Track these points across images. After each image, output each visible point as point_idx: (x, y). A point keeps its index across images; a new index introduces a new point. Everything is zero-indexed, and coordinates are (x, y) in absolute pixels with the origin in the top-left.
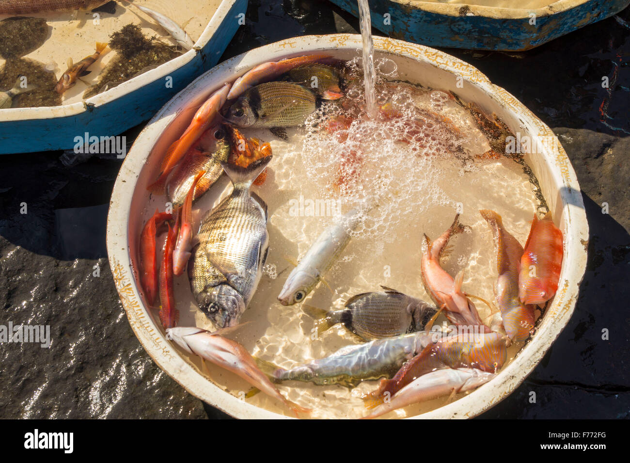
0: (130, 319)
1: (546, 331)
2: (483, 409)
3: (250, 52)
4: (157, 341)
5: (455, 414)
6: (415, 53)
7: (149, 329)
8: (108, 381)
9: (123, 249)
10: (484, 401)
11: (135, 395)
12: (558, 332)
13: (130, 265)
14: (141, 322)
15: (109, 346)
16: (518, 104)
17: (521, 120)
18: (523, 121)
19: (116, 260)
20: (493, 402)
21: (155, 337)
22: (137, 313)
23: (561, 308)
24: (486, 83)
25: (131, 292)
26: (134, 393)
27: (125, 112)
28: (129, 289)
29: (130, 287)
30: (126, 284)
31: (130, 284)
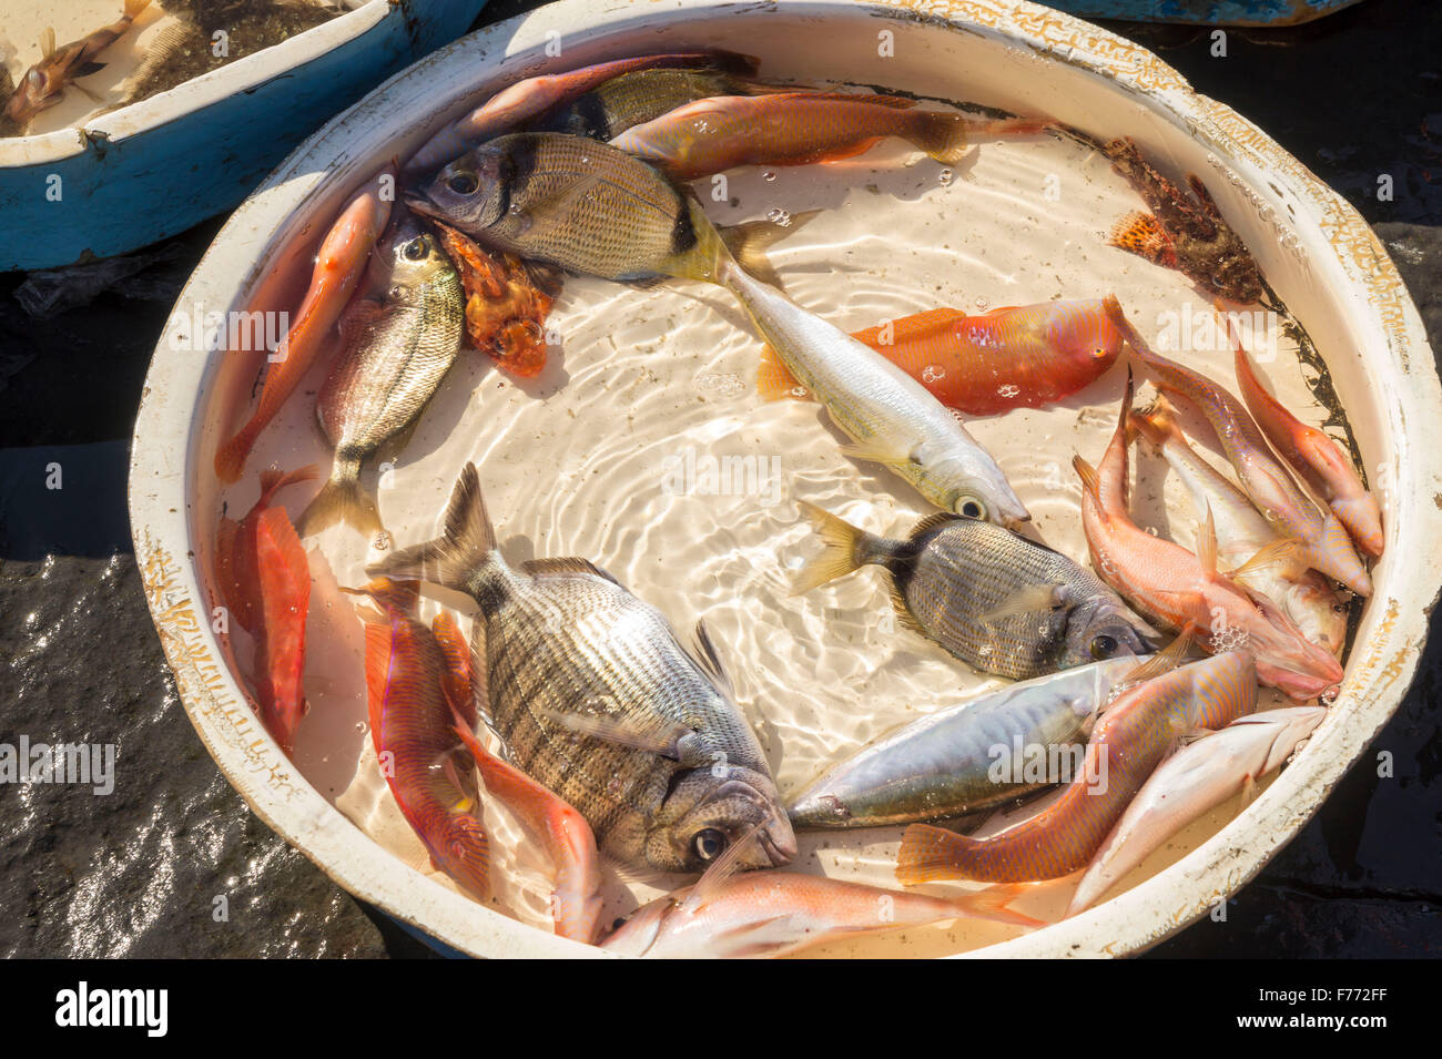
0: (184, 690)
1: (1334, 731)
2: (1153, 936)
3: (539, 10)
4: (257, 749)
5: (1075, 947)
6: (985, 17)
7: (236, 718)
8: (124, 874)
9: (173, 510)
10: (1157, 914)
11: (194, 910)
13: (191, 554)
14: (212, 699)
15: (129, 783)
16: (1268, 146)
17: (1273, 187)
18: (1281, 188)
19: (152, 539)
20: (1181, 918)
21: (250, 738)
22: (202, 677)
23: (1375, 673)
24: (1179, 92)
25: (190, 620)
26: (194, 906)
27: (195, 168)
28: (184, 614)
29: (188, 607)
30: (175, 601)
31: (187, 601)
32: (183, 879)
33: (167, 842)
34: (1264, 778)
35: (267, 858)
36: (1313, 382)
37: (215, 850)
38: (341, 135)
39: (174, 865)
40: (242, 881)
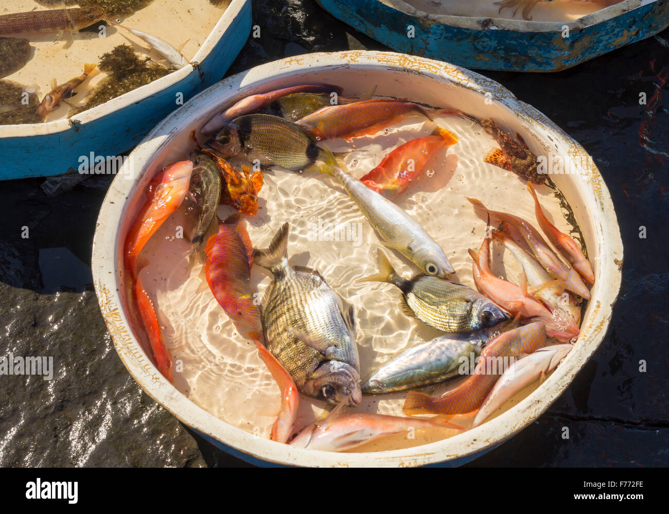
0: (116, 344)
1: (575, 354)
2: (505, 435)
3: (253, 69)
4: (146, 367)
5: (475, 440)
6: (433, 70)
7: (138, 355)
9: (110, 273)
10: (507, 427)
11: (121, 434)
12: (589, 355)
13: (117, 290)
14: (128, 348)
15: (93, 383)
16: (547, 121)
17: (549, 137)
18: (552, 138)
19: (102, 284)
20: (516, 428)
21: (144, 363)
22: (124, 339)
23: (592, 330)
24: (511, 99)
25: (118, 316)
27: (115, 134)
28: (115, 314)
29: (117, 311)
30: (112, 309)
31: (117, 309)
32: (115, 421)
33: (109, 407)
34: (548, 373)
35: (150, 412)
36: (566, 215)
37: (129, 409)
38: (174, 120)
39: (112, 416)
40: (140, 422)
